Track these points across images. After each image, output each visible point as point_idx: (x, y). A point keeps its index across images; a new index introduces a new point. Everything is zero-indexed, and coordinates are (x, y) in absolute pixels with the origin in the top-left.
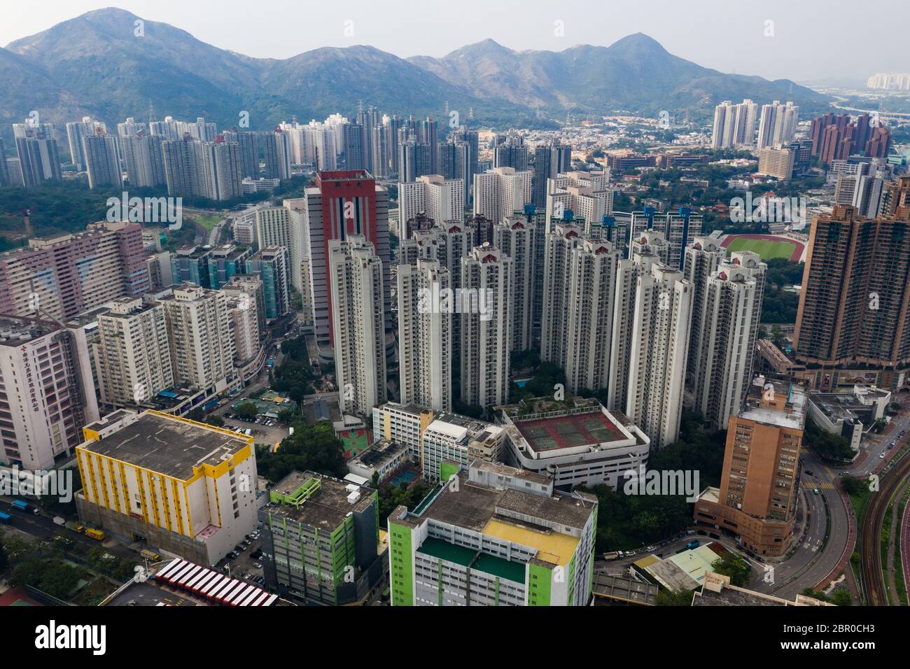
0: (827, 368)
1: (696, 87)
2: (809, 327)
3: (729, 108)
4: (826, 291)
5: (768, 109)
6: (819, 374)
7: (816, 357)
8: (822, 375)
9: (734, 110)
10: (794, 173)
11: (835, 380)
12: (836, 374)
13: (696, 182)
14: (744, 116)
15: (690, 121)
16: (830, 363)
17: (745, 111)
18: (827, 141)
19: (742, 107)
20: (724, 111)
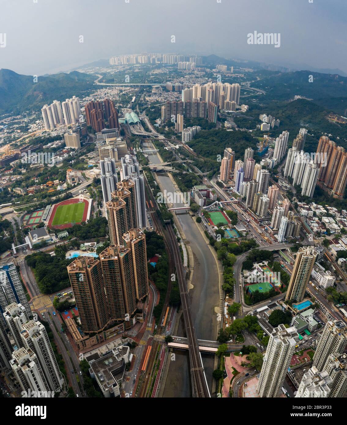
0: (99, 333)
1: (35, 90)
2: (85, 319)
3: (47, 109)
4: (86, 303)
5: (64, 104)
6: (97, 336)
7: (92, 330)
8: (98, 336)
9: (50, 109)
10: (81, 143)
11: (105, 335)
12: (105, 333)
13: (38, 166)
14: (56, 109)
15: (36, 112)
16: (100, 330)
17: (55, 107)
18: (93, 119)
19: (53, 105)
20: (45, 110)
